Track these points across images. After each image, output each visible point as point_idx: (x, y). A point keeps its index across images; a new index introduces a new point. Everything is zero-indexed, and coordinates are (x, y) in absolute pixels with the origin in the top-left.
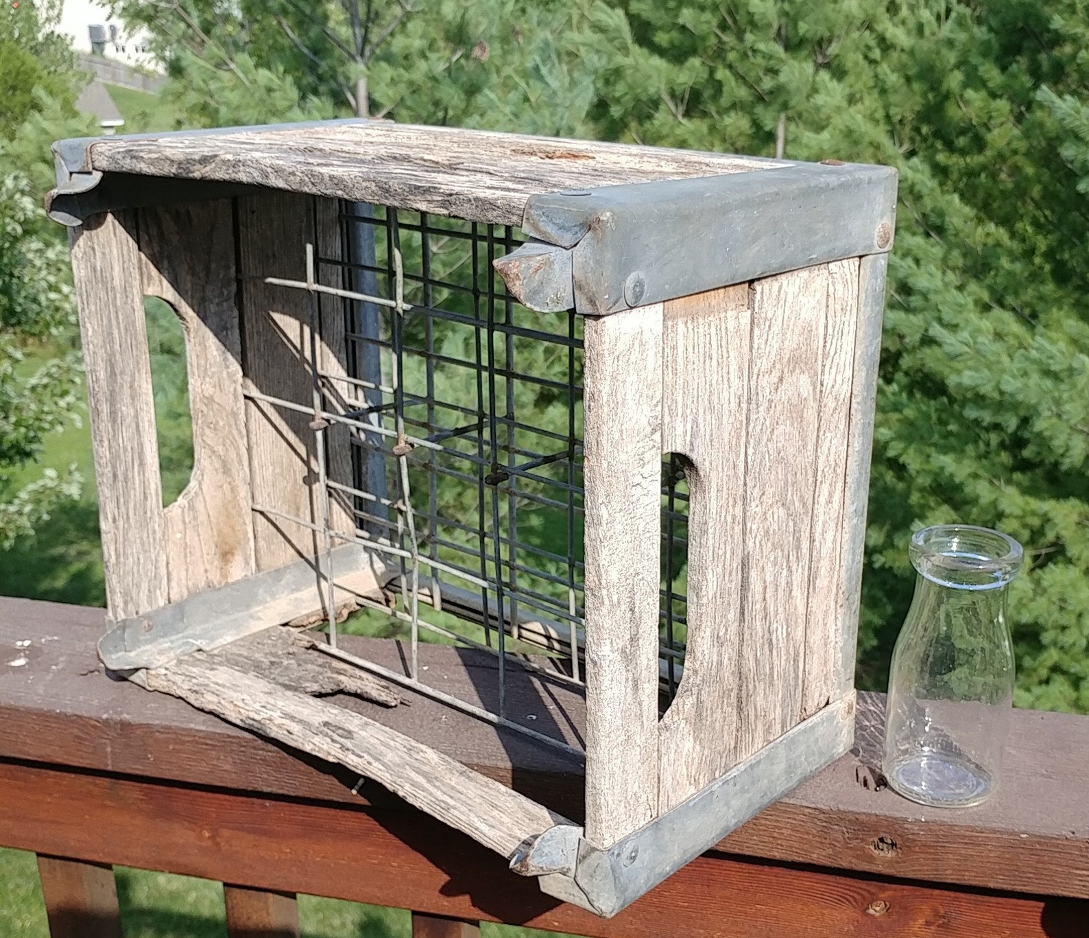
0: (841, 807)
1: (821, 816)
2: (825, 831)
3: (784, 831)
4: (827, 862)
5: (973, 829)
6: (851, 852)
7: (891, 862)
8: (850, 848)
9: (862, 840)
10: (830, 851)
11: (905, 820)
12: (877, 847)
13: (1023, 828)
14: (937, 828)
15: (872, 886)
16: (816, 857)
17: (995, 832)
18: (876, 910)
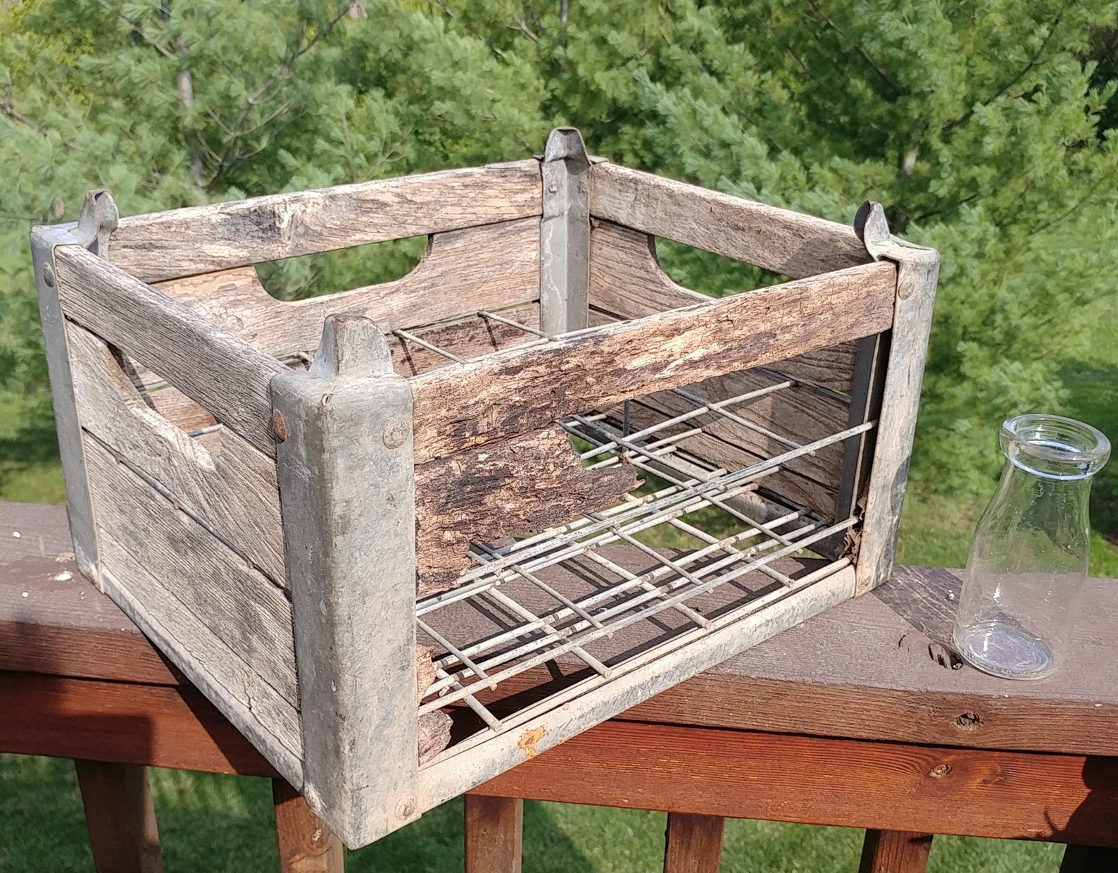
0: (929, 688)
1: (910, 698)
2: (913, 711)
3: (872, 713)
4: (911, 739)
5: (1052, 701)
6: (935, 729)
7: (972, 735)
8: (935, 725)
9: (947, 717)
10: (916, 729)
11: (990, 697)
12: (959, 722)
13: (1097, 698)
14: (1018, 702)
15: (937, 753)
16: (900, 735)
17: (1072, 702)
18: (937, 773)
